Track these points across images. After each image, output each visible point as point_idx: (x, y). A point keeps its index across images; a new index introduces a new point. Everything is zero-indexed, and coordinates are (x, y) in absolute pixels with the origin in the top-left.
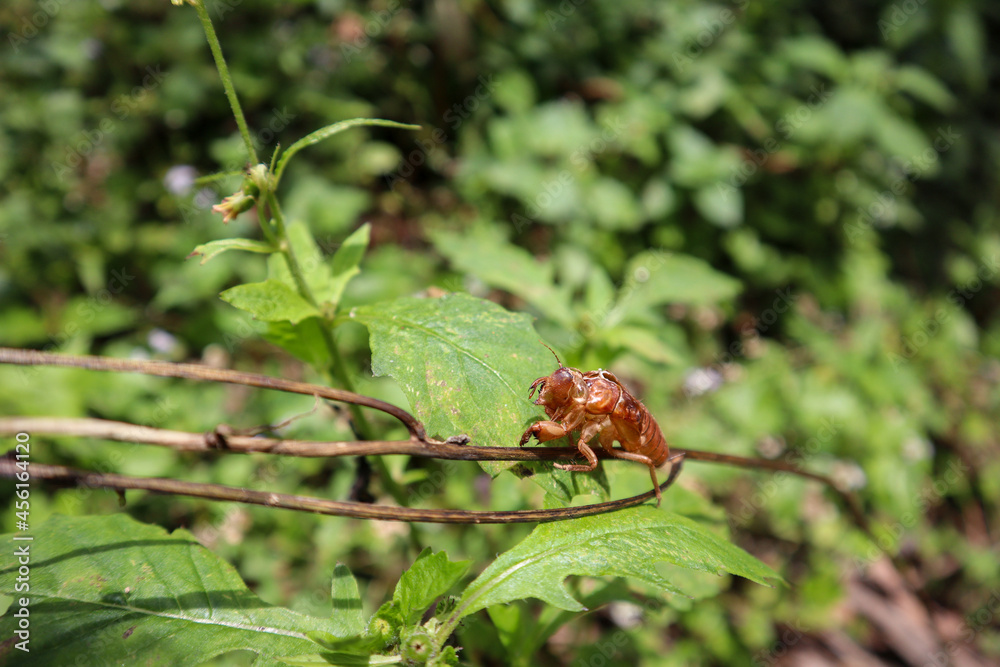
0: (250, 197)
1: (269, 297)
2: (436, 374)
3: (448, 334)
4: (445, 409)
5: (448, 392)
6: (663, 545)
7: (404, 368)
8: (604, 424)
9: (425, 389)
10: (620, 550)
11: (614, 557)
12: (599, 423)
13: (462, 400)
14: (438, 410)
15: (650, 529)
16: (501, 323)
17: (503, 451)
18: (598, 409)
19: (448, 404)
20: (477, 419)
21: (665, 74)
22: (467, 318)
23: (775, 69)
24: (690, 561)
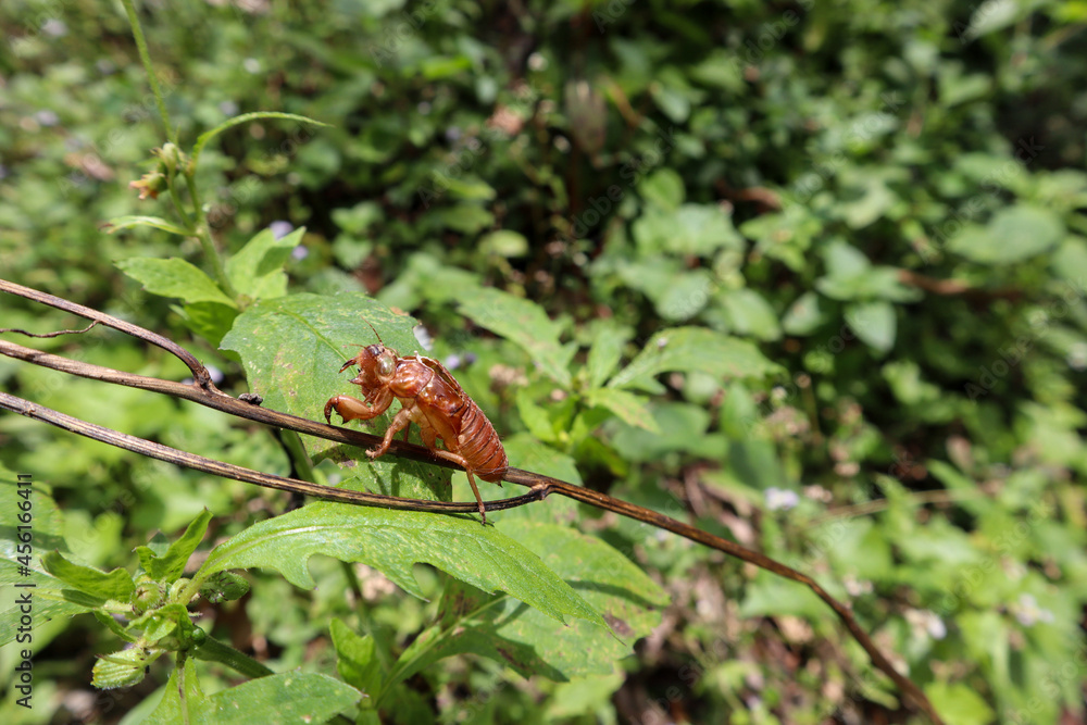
0: (162, 175)
1: (172, 275)
2: (287, 357)
3: (317, 323)
4: (282, 391)
5: (291, 376)
6: (441, 549)
7: (254, 346)
8: (412, 410)
9: (269, 369)
10: (385, 541)
11: (374, 547)
12: (409, 409)
13: (302, 383)
14: (276, 390)
15: (436, 532)
16: (378, 321)
17: (302, 422)
18: (403, 390)
19: (288, 385)
20: (311, 403)
21: (831, 184)
22: (344, 312)
23: (951, 185)
24: (465, 572)
